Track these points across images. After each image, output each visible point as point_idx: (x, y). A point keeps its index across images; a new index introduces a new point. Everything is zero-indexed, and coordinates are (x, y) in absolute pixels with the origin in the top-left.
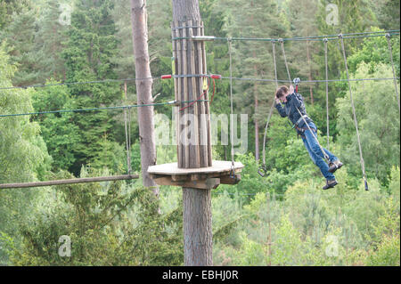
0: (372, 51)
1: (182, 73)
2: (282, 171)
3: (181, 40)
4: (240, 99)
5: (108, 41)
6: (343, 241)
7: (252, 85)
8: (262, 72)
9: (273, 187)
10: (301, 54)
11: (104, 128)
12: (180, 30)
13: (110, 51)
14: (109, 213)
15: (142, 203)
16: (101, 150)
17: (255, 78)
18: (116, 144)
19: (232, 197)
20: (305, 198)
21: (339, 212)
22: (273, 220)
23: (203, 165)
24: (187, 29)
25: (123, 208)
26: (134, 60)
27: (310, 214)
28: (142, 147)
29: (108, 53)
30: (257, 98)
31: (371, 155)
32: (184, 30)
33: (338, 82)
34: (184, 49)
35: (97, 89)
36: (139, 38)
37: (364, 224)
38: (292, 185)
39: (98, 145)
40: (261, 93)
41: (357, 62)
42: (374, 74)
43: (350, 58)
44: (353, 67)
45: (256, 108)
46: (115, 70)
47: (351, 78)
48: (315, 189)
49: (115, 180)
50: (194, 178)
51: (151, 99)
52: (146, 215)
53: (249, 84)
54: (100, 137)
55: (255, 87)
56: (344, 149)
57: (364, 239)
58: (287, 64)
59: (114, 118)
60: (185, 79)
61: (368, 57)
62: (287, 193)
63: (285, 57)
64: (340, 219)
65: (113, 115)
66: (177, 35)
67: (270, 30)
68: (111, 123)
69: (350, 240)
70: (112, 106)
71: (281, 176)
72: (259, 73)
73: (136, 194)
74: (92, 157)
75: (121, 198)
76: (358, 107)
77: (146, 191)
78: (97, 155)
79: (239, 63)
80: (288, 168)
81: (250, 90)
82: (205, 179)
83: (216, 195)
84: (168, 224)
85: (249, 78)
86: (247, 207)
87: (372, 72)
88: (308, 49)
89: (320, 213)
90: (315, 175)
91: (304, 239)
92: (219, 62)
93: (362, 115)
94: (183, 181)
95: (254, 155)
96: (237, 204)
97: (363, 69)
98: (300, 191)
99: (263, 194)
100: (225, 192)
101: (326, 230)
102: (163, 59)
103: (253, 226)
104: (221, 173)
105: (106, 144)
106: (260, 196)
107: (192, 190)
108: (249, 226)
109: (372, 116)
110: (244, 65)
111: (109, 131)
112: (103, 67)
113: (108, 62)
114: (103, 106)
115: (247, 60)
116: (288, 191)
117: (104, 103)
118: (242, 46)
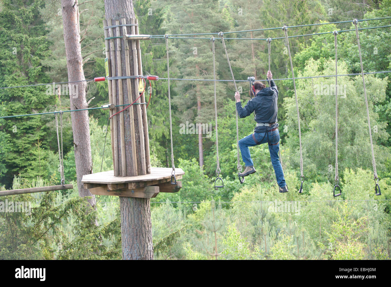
0: (321, 46)
1: (116, 75)
2: (228, 177)
3: (114, 39)
4: (182, 101)
5: (40, 42)
6: (294, 250)
7: (194, 86)
8: (204, 71)
9: (219, 194)
10: (245, 52)
11: (37, 136)
12: (114, 29)
13: (42, 53)
14: (42, 226)
15: (77, 214)
16: (35, 160)
17: (197, 79)
18: (51, 153)
19: (175, 206)
20: (253, 205)
21: (290, 219)
22: (219, 229)
23: (141, 173)
24: (121, 28)
25: (57, 221)
26: (67, 63)
27: (259, 222)
28: (77, 155)
29: (40, 55)
30: (199, 100)
31: (323, 158)
32: (118, 29)
33: (285, 81)
34: (118, 49)
35: (29, 94)
36: (71, 39)
37: (317, 232)
38: (238, 191)
39: (31, 154)
40: (203, 95)
41: (306, 59)
42: (324, 72)
43: (298, 55)
44: (301, 64)
45: (199, 110)
46: (47, 73)
47: (300, 76)
48: (263, 195)
49: (47, 191)
50: (131, 187)
51: (85, 103)
52: (82, 228)
53: (191, 85)
54: (33, 145)
55: (198, 88)
56: (294, 152)
57: (318, 247)
58: (230, 63)
59: (48, 125)
60: (119, 81)
61: (317, 53)
62: (233, 200)
63: (227, 55)
64: (291, 226)
65: (46, 122)
66: (111, 34)
67: (211, 27)
68: (45, 130)
69: (301, 248)
70: (45, 112)
71: (227, 182)
72: (201, 73)
73: (71, 205)
74: (25, 167)
75: (55, 210)
76: (307, 107)
77: (81, 201)
78: (31, 165)
79: (179, 63)
80: (234, 174)
81: (192, 91)
82: (143, 187)
83: (159, 204)
84: (106, 237)
85: (192, 78)
86: (191, 216)
87: (321, 69)
88: (252, 47)
89: (269, 221)
90: (264, 181)
91: (253, 250)
92: (159, 62)
93: (313, 115)
94: (120, 190)
95: (198, 160)
96: (180, 213)
97: (312, 66)
98: (248, 198)
99: (208, 202)
100: (168, 201)
101: (277, 239)
102: (98, 60)
103: (198, 237)
104: (160, 180)
105: (39, 152)
106: (206, 204)
107: (130, 200)
108: (194, 236)
109: (322, 116)
110: (185, 65)
111: (42, 139)
112: (35, 70)
113: (40, 64)
114: (35, 112)
115: (188, 59)
116: (235, 198)
117: (36, 109)
118: (182, 45)
